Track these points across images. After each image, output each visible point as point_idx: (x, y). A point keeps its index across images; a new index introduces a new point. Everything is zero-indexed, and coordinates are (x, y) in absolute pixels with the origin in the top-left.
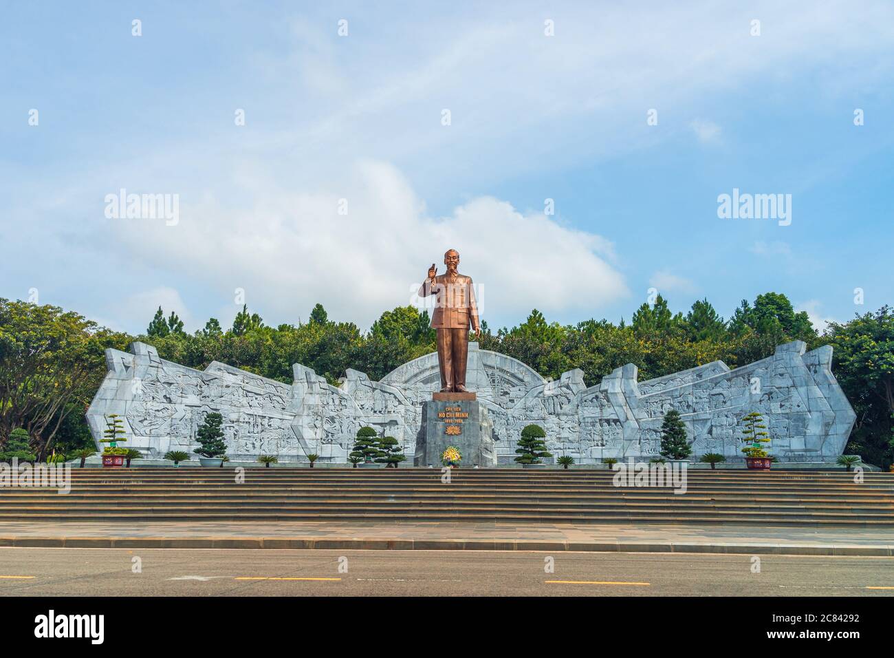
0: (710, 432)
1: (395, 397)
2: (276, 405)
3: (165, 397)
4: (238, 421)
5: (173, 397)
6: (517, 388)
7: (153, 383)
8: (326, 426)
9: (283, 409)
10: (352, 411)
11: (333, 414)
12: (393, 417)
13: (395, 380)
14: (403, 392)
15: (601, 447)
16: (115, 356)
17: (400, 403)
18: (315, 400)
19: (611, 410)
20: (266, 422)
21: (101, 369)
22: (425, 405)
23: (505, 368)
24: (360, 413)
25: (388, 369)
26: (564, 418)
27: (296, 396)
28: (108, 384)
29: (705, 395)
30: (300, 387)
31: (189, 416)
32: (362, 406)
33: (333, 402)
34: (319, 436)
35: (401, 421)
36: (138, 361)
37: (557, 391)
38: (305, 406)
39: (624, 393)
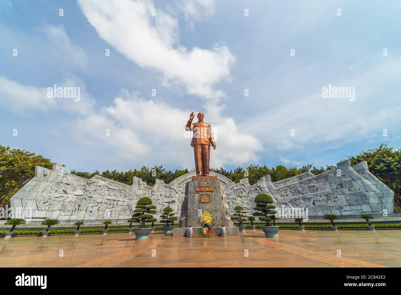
1: (175, 191)
2: (123, 195)
3: (64, 191)
4: (101, 202)
5: (68, 191)
7: (58, 184)
9: (125, 196)
10: (156, 197)
12: (173, 199)
13: (175, 183)
14: (178, 188)
16: (40, 170)
17: (177, 193)
18: (140, 192)
20: (115, 203)
24: (160, 197)
26: (243, 198)
27: (132, 190)
28: (31, 183)
29: (306, 187)
30: (135, 187)
31: (74, 200)
32: (161, 194)
33: (149, 193)
35: (177, 201)
36: (53, 172)
37: (239, 187)
38: (136, 195)
39: (268, 187)
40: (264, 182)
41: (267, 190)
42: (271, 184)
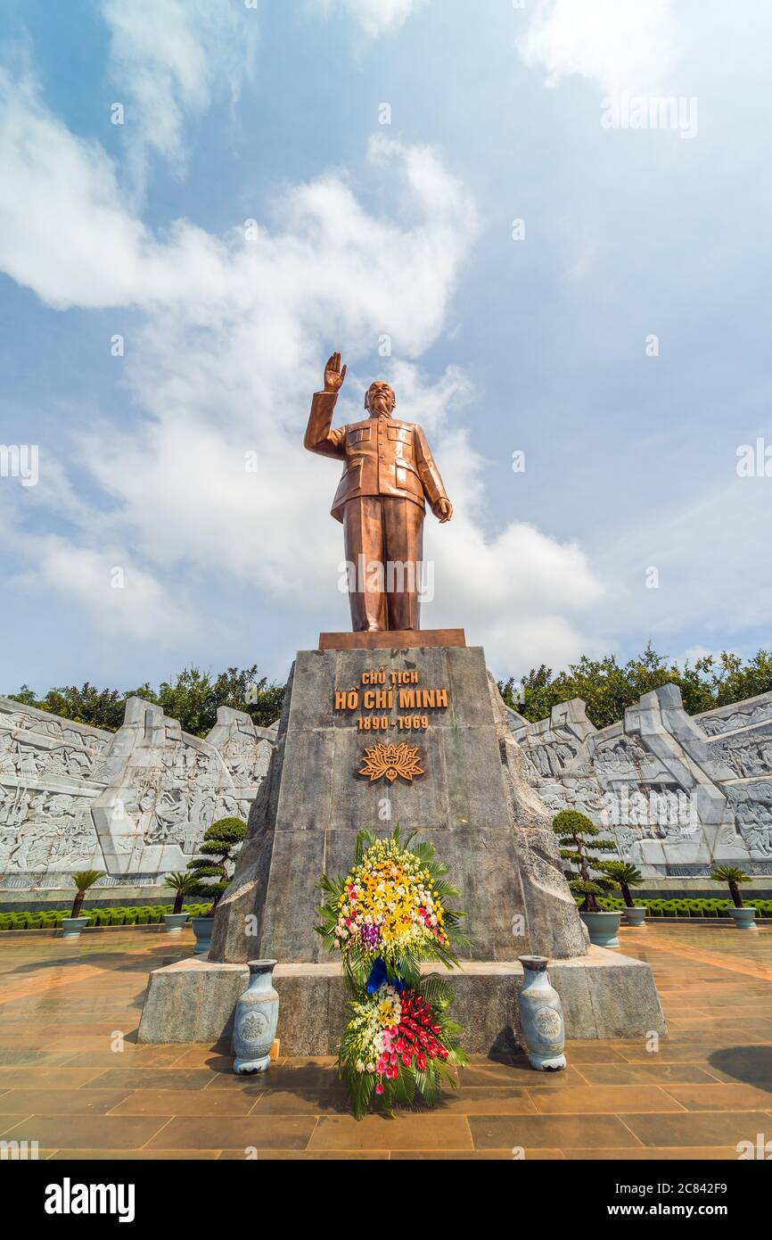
2: (74, 768)
8: (162, 809)
9: (86, 776)
10: (215, 778)
11: (178, 784)
15: (657, 841)
18: (152, 759)
19: (657, 766)
20: (40, 801)
24: (229, 780)
26: (571, 782)
27: (117, 752)
30: (130, 737)
32: (234, 768)
33: (185, 762)
34: (141, 830)
37: (549, 736)
38: (130, 770)
39: (674, 735)
40: (655, 715)
41: (671, 745)
42: (689, 721)
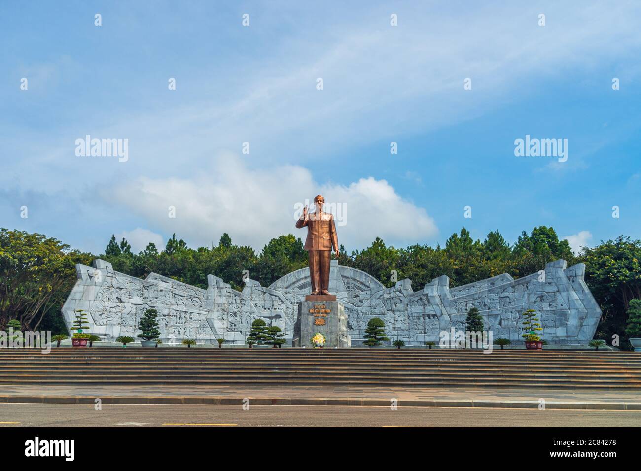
0: (500, 323)
2: (196, 303)
3: (117, 298)
4: (168, 315)
5: (123, 298)
6: (365, 292)
7: (109, 288)
8: (231, 319)
10: (249, 308)
11: (235, 310)
12: (278, 312)
13: (279, 286)
15: (423, 334)
16: (83, 269)
18: (223, 300)
19: (430, 308)
20: (188, 315)
21: (73, 278)
22: (300, 304)
23: (357, 278)
24: (255, 309)
25: (274, 279)
26: (398, 313)
27: (209, 297)
28: (77, 289)
29: (496, 297)
30: (213, 291)
31: (134, 311)
32: (256, 304)
33: (236, 302)
34: (225, 326)
35: (283, 315)
36: (99, 272)
37: (392, 295)
38: (216, 305)
39: (440, 296)
41: (438, 300)
